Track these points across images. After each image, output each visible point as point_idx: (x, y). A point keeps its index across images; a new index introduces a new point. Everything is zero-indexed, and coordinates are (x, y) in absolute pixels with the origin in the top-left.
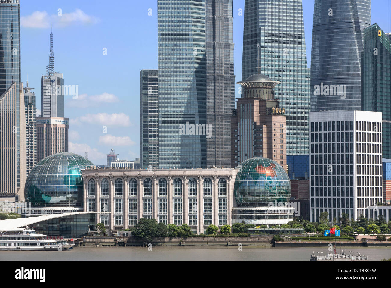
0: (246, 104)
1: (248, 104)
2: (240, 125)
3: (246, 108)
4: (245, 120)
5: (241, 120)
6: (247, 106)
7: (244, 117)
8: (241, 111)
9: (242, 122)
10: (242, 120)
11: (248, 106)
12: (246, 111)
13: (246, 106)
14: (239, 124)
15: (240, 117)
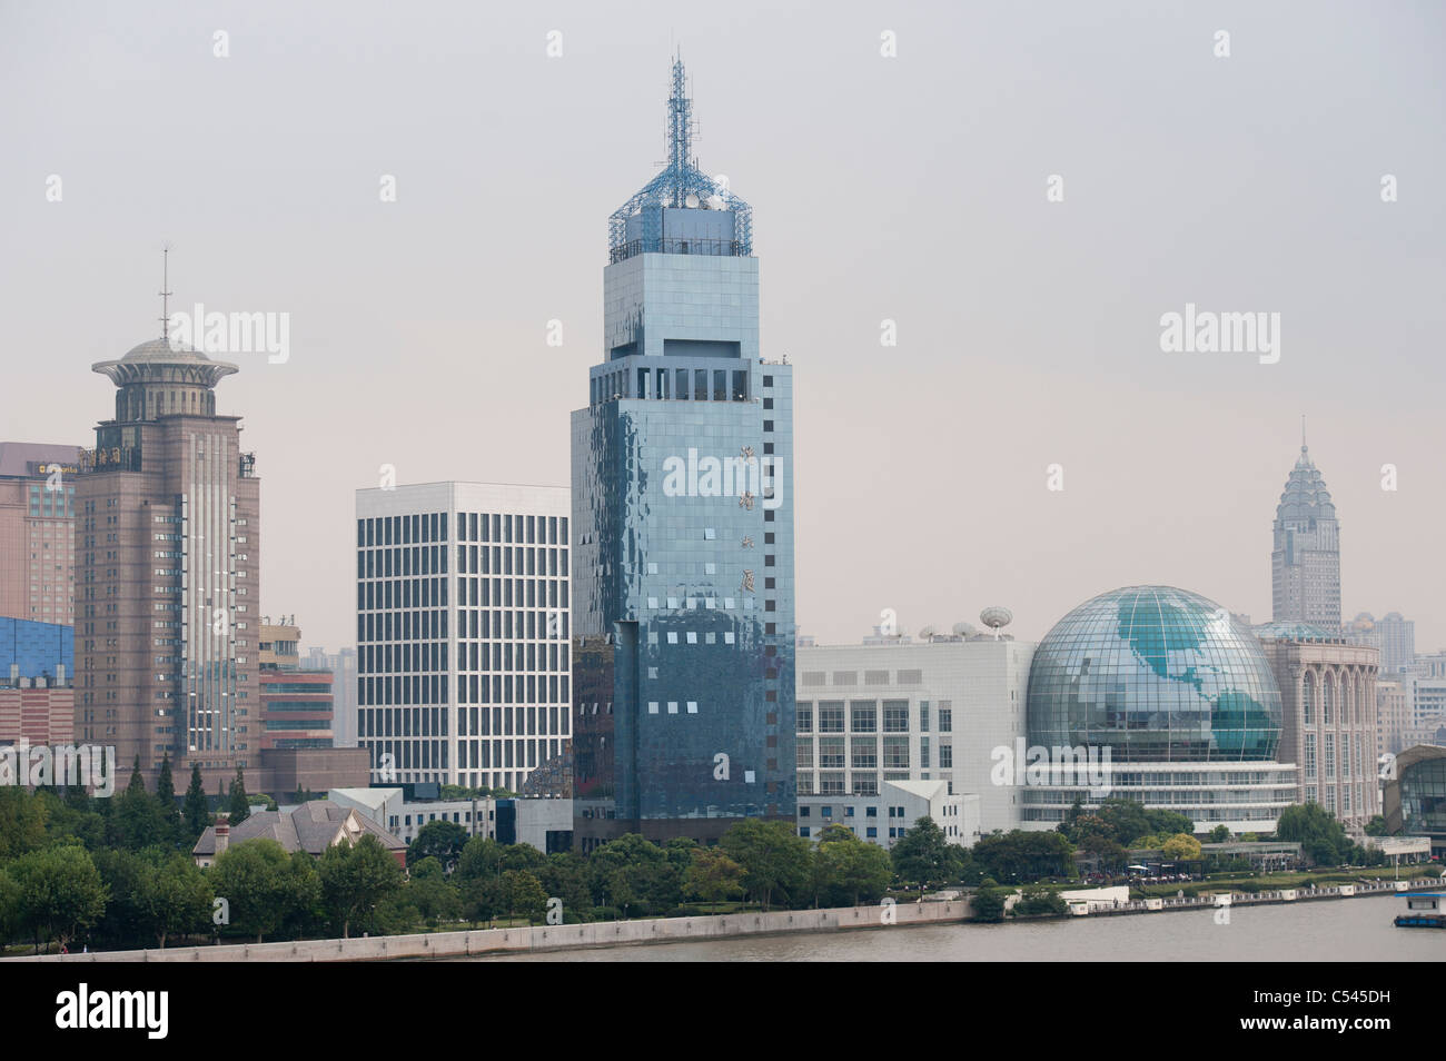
0: (209, 437)
1: (217, 438)
2: (188, 502)
3: (209, 448)
4: (205, 489)
5: (193, 486)
6: (213, 442)
7: (201, 477)
8: (193, 458)
9: (197, 495)
10: (196, 488)
11: (217, 443)
12: (209, 457)
13: (209, 443)
14: (185, 498)
15: (189, 477)
